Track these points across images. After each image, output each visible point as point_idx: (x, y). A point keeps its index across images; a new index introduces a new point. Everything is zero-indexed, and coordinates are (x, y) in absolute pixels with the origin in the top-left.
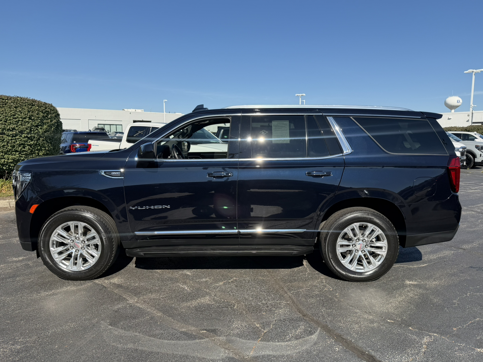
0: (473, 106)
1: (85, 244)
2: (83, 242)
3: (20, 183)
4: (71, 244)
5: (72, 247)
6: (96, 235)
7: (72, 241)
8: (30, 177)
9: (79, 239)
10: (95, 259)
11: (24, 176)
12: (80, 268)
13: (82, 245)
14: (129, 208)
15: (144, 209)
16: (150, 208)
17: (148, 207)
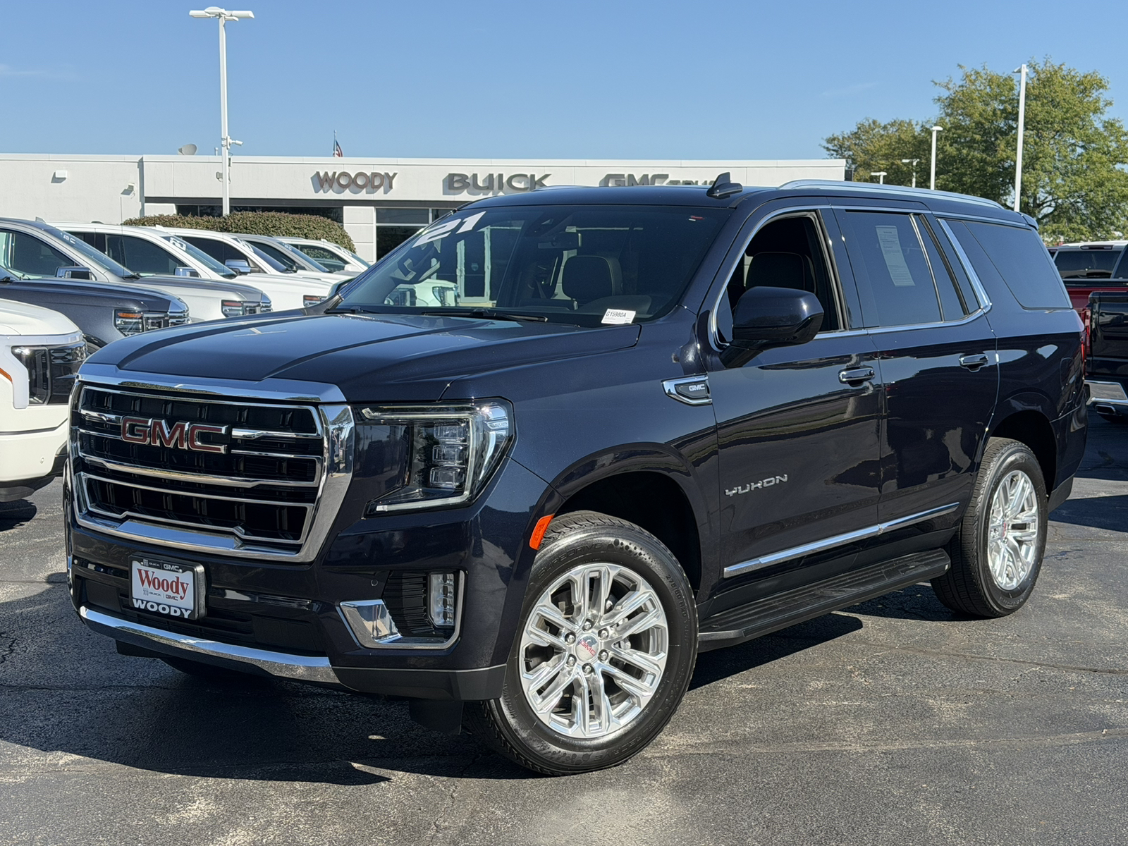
0: (230, 141)
1: (611, 637)
2: (603, 632)
3: (475, 446)
4: (570, 648)
5: (571, 658)
6: (650, 600)
7: (571, 636)
8: (507, 422)
9: (592, 624)
10: (650, 682)
11: (488, 417)
12: (609, 722)
13: (601, 644)
14: (725, 492)
15: (747, 492)
16: (757, 487)
17: (753, 486)
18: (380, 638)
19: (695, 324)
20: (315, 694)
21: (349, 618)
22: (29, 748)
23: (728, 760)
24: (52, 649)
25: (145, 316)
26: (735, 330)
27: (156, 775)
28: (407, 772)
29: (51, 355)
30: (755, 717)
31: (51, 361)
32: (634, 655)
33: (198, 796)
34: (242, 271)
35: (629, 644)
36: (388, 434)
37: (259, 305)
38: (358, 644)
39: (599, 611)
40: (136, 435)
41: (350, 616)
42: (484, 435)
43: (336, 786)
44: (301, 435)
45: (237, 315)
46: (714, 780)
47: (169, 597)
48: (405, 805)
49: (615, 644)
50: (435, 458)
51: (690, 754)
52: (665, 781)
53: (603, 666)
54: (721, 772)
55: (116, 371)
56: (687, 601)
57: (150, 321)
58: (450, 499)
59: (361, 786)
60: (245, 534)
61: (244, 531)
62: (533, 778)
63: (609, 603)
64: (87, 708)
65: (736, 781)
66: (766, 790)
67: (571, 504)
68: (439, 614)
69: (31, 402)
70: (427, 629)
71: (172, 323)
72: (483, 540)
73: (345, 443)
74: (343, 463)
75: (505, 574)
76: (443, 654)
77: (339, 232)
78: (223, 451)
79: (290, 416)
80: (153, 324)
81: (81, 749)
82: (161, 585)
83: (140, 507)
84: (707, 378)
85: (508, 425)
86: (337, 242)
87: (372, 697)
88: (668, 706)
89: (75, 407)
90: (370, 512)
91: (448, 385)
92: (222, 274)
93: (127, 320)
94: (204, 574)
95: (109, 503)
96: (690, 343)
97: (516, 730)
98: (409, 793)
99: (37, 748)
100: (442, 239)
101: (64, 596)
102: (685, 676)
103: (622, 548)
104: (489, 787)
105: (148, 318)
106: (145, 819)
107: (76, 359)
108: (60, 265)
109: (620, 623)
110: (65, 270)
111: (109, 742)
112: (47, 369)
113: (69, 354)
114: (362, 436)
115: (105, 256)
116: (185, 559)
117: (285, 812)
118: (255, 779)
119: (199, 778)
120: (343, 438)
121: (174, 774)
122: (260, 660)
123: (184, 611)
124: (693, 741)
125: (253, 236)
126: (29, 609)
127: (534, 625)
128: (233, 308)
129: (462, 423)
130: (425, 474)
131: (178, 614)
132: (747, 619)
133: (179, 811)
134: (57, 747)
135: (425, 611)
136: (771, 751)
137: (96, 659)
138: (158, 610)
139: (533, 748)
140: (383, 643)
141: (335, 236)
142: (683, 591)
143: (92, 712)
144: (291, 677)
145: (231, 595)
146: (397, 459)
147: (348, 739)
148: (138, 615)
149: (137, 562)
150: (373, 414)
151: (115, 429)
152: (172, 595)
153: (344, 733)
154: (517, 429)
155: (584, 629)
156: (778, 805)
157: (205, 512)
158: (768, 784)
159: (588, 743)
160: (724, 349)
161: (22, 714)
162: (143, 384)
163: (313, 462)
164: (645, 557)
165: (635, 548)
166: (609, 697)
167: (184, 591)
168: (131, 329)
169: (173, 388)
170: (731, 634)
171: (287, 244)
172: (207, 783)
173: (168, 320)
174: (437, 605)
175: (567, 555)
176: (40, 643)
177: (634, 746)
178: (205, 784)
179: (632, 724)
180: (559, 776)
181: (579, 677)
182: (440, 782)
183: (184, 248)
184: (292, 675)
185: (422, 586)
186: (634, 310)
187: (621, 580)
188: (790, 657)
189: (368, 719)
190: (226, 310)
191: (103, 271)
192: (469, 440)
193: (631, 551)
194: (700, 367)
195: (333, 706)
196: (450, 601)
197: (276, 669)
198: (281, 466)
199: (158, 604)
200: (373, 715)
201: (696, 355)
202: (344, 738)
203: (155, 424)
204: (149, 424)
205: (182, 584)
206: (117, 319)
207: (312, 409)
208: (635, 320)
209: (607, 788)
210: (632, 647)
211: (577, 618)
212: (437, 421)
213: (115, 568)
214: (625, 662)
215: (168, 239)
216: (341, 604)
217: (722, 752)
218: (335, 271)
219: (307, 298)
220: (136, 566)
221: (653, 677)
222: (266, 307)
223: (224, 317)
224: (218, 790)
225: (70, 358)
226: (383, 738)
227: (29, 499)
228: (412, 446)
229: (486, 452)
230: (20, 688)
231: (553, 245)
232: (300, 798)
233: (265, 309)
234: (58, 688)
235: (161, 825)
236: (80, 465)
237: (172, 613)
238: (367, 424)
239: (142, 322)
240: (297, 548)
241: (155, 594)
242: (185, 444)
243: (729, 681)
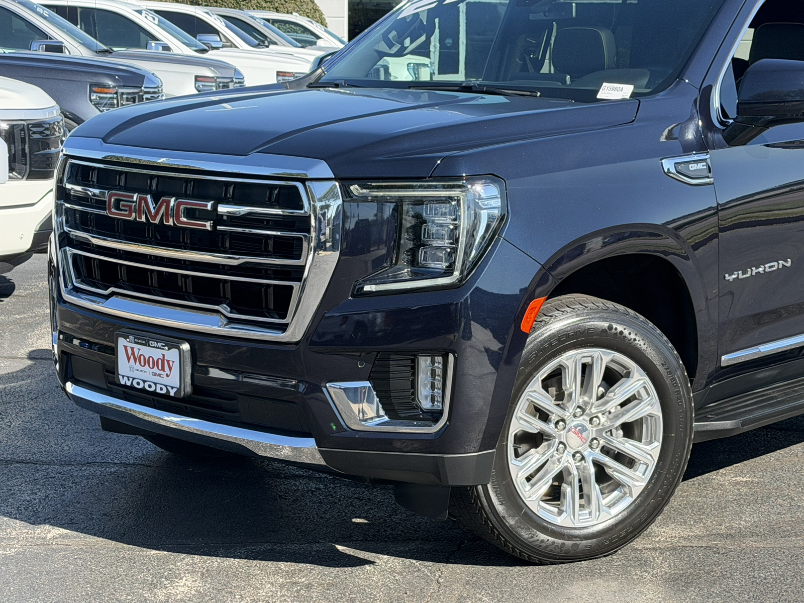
1: (603, 425)
2: (595, 419)
3: (466, 225)
4: (560, 435)
5: (561, 446)
6: (645, 387)
7: (561, 423)
8: (499, 200)
9: (584, 411)
10: (643, 472)
11: (480, 196)
12: (599, 511)
13: (592, 431)
14: (725, 277)
15: (748, 277)
16: (759, 272)
17: (755, 270)
18: (366, 420)
19: (697, 98)
20: (297, 476)
21: (334, 398)
22: (17, 521)
23: (722, 554)
24: (37, 424)
25: (120, 91)
26: (740, 105)
27: (143, 551)
28: (391, 556)
29: (29, 130)
30: (751, 511)
31: (29, 136)
32: (627, 444)
33: (185, 573)
34: (213, 46)
35: (621, 432)
36: (376, 212)
37: (232, 81)
38: (345, 426)
39: (591, 397)
40: (121, 210)
41: (336, 397)
42: (476, 214)
43: (321, 568)
44: (287, 212)
45: (211, 90)
46: (708, 573)
47: (155, 374)
48: (391, 589)
49: (606, 432)
50: (424, 237)
51: (683, 546)
52: (657, 573)
53: (594, 454)
54: (715, 565)
55: (101, 145)
56: (682, 389)
57: (125, 96)
58: (439, 279)
59: (346, 569)
60: (231, 312)
61: (229, 309)
62: (521, 566)
63: (601, 390)
64: (72, 483)
65: (732, 575)
66: (763, 585)
67: (564, 288)
68: (426, 397)
69: (10, 178)
70: (413, 413)
71: (147, 99)
72: (472, 322)
73: (331, 222)
74: (329, 242)
75: (495, 359)
76: (431, 438)
77: (310, 6)
78: (209, 228)
79: (276, 192)
80: (128, 99)
81: (69, 524)
82: (147, 362)
83: (125, 283)
84: (708, 156)
85: (500, 204)
86: (308, 17)
87: (357, 480)
88: (661, 496)
89: (60, 181)
90: (357, 291)
91: (439, 162)
92: (195, 49)
93: (102, 95)
94: (189, 352)
95: (94, 279)
96: (691, 119)
97: (504, 517)
98: (395, 577)
99: (25, 521)
100: (428, 10)
101: (46, 373)
102: (679, 466)
103: (616, 333)
104: (475, 574)
105: (123, 94)
106: (133, 593)
107: (54, 134)
108: (33, 39)
109: (612, 411)
110: (39, 44)
111: (95, 517)
112: (25, 144)
113: (47, 129)
114: (348, 214)
115: (77, 29)
116: (171, 336)
117: (271, 591)
118: (240, 558)
119: (184, 555)
120: (329, 217)
121: (160, 550)
122: (244, 440)
123: (170, 388)
124: (685, 534)
125: (223, 9)
126: (12, 385)
127: (524, 411)
128: (206, 84)
129: (452, 200)
130: (413, 253)
131: (164, 392)
132: (745, 409)
133: (166, 587)
134: (45, 520)
135: (413, 394)
136: (768, 546)
137: (80, 435)
138: (144, 387)
139: (521, 536)
140: (371, 425)
141: (307, 11)
142: (679, 378)
143: (78, 487)
144: (276, 457)
145: (215, 373)
146: (385, 238)
147: (332, 522)
148: (124, 392)
149: (123, 339)
150: (361, 191)
151: (101, 204)
152: (158, 372)
153: (328, 516)
154: (509, 208)
155: (575, 416)
156: (776, 600)
157: (190, 290)
158: (765, 579)
159: (577, 532)
160: (727, 126)
161: (9, 488)
162: (126, 158)
163: (300, 240)
164: (639, 343)
165: (630, 334)
166: (599, 486)
167: (170, 369)
168: (106, 104)
169: (156, 163)
170: (728, 424)
171: (258, 18)
172: (193, 560)
173: (143, 96)
174: (425, 388)
175: (559, 340)
176: (24, 419)
177: (624, 537)
178: (191, 561)
179: (623, 514)
180: (547, 565)
181: (569, 465)
182: (426, 567)
183: (156, 22)
184: (277, 455)
185: (409, 368)
186: (632, 84)
187: (614, 366)
188: (787, 450)
189: (351, 502)
190: (199, 86)
191: (76, 44)
192: (460, 219)
193: (625, 337)
194: (702, 145)
195: (315, 488)
196: (438, 384)
197: (260, 449)
198: (267, 244)
199: (144, 381)
200: (356, 498)
201: (697, 131)
202: (328, 520)
203: (141, 199)
204: (135, 199)
205: (168, 361)
206: (92, 94)
207: (299, 185)
208: (634, 95)
209: (597, 579)
210: (625, 436)
211: (568, 405)
212: (426, 199)
213: (100, 344)
214: (617, 450)
215: (140, 12)
216: (327, 385)
217: (717, 545)
218: (307, 46)
219: (280, 74)
220: (122, 342)
221: (645, 466)
222: (239, 83)
223: (196, 92)
224: (204, 568)
225: (47, 132)
226: (366, 521)
227: (8, 275)
228: (401, 224)
229: (477, 232)
230: (6, 462)
231: (546, 16)
232: (286, 579)
233: (238, 85)
234: (44, 463)
235: (149, 600)
236: (65, 240)
237: (158, 391)
238: (354, 201)
239: (117, 97)
240: (283, 328)
241: (141, 371)
242: (171, 221)
243: (722, 474)
